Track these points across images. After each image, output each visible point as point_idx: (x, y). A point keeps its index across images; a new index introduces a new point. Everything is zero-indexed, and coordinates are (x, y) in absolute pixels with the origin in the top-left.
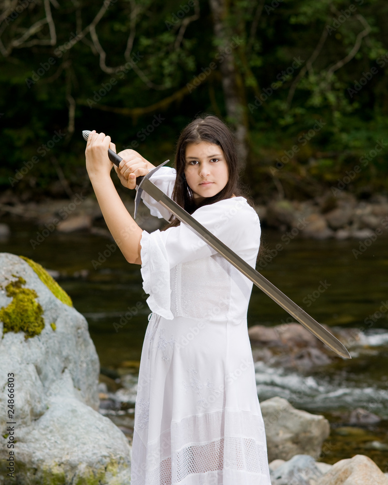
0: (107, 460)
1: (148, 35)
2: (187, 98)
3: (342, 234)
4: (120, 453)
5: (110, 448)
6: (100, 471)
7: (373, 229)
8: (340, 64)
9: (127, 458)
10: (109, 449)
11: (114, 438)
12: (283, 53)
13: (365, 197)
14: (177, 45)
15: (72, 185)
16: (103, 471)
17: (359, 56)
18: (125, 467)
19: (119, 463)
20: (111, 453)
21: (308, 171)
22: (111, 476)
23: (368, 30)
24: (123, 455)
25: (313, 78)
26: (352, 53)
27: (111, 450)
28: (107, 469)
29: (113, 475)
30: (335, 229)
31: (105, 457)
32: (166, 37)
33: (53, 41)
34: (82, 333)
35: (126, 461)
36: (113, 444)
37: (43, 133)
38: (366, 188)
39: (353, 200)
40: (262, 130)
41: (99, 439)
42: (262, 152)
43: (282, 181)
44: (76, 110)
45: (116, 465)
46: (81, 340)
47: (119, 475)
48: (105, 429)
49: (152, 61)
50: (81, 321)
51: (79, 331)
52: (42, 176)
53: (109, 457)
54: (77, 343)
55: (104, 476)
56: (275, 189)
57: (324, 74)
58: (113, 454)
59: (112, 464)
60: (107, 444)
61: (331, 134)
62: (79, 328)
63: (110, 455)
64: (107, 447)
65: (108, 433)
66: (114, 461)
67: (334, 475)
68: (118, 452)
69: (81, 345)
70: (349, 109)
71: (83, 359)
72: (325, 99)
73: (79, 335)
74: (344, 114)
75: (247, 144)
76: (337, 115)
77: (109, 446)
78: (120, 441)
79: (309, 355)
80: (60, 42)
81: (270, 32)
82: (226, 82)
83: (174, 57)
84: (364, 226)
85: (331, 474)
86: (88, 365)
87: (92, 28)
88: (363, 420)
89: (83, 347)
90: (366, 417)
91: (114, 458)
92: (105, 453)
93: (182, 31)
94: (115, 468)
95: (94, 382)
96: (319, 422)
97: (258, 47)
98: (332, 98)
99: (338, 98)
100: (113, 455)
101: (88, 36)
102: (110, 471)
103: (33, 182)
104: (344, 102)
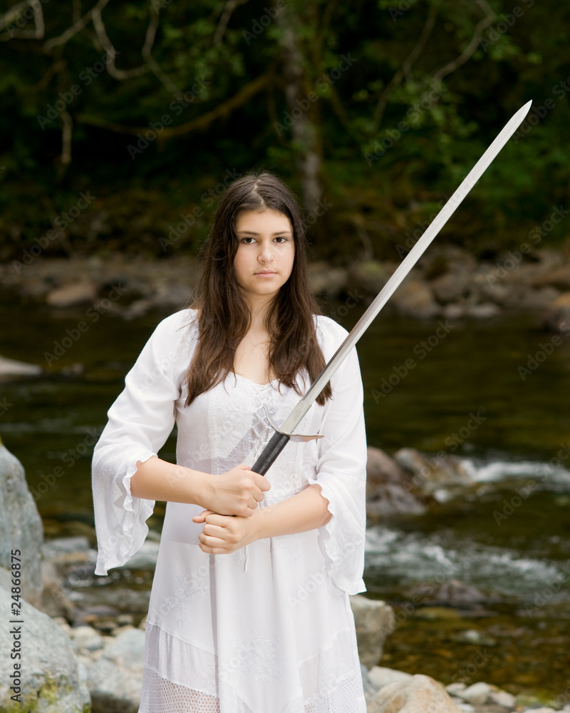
0: (42, 681)
1: (177, 24)
2: (237, 114)
3: (453, 311)
4: (61, 669)
5: (46, 662)
6: (29, 697)
7: (499, 303)
8: (451, 67)
9: (72, 678)
10: (44, 664)
11: (53, 646)
12: (373, 50)
13: (489, 257)
14: (218, 38)
15: (72, 238)
16: (35, 698)
17: (478, 56)
18: (68, 690)
19: (59, 685)
20: (47, 670)
21: (409, 218)
22: (46, 704)
23: (491, 17)
24: (66, 672)
25: (411, 87)
26: (469, 51)
27: (47, 665)
28: (41, 695)
29: (50, 703)
30: (442, 302)
31: (38, 676)
32: (202, 27)
33: (39, 32)
34: (14, 484)
35: (71, 681)
36: (51, 655)
37: (30, 163)
38: (489, 243)
39: (470, 261)
40: (344, 159)
41: (29, 649)
42: (342, 191)
43: (370, 233)
44: (74, 131)
45: (54, 688)
46: (12, 495)
47: (59, 702)
48: (41, 633)
49: (180, 61)
50: (13, 467)
51: (10, 482)
52: (28, 224)
53: (43, 675)
54: (6, 499)
55: (36, 704)
56: (360, 245)
57: (427, 81)
58: (51, 671)
59: (49, 686)
60: (41, 655)
61: (442, 166)
62: (9, 477)
63: (46, 673)
64: (42, 661)
65: (44, 639)
66: (51, 682)
67: (380, 705)
68: (58, 668)
69: (13, 502)
70: (464, 131)
71: (15, 523)
72: (429, 117)
73: (10, 488)
74: (456, 138)
75: (322, 180)
76: (445, 139)
77: (44, 659)
78: (62, 651)
79: (388, 495)
80: (49, 34)
81: (352, 20)
82: (291, 91)
83: (212, 55)
84: (486, 299)
85: (377, 703)
86: (24, 531)
87: (96, 14)
88: (457, 597)
89: (16, 505)
90: (462, 591)
91: (51, 677)
92: (38, 671)
93: (225, 18)
94: (53, 692)
95: (33, 557)
96: (378, 610)
97: (333, 41)
98: (438, 115)
99: (447, 116)
100: (49, 673)
101: (90, 25)
102: (45, 697)
103: (15, 232)
104: (456, 122)
